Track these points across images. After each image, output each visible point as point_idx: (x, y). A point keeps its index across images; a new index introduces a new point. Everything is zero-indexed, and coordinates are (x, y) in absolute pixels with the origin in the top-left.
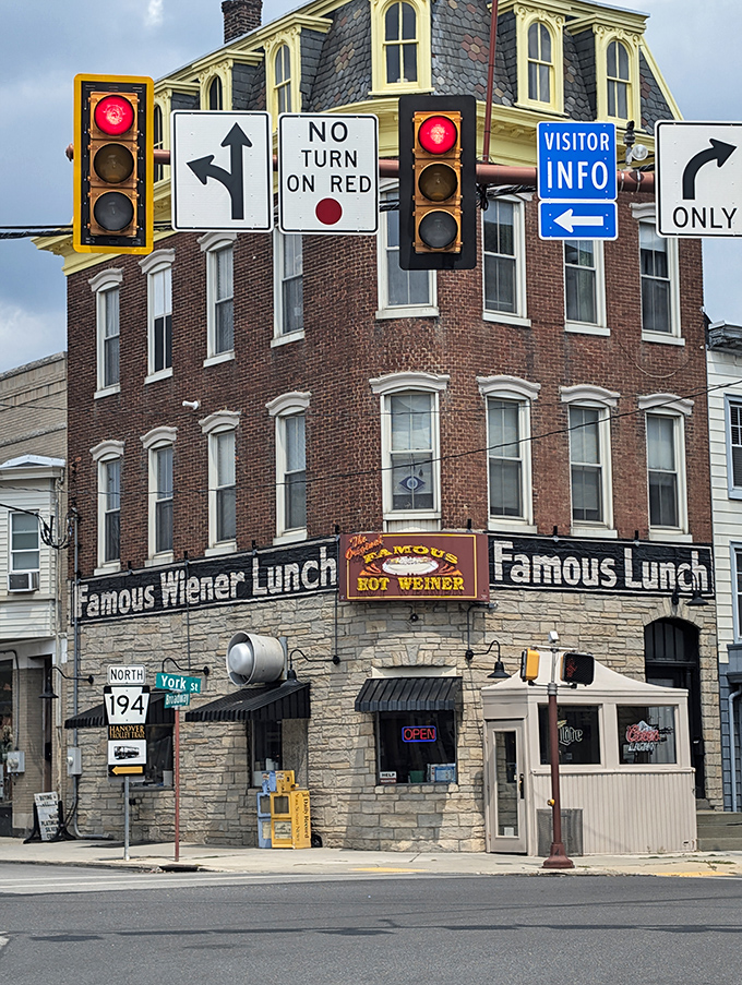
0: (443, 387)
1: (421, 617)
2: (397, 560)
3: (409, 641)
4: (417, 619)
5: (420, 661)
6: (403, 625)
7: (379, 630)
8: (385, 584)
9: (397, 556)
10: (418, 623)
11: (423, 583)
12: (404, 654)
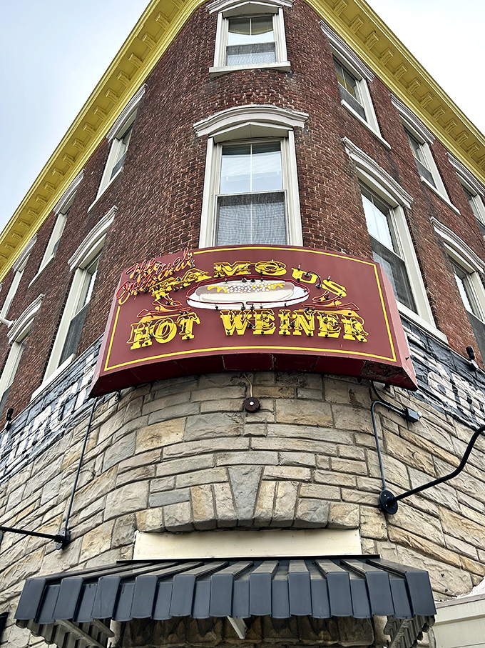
0: (301, 125)
1: (267, 404)
2: (220, 285)
3: (237, 458)
4: (258, 409)
5: (265, 508)
6: (224, 424)
7: (165, 441)
8: (189, 328)
9: (220, 280)
10: (260, 417)
11: (278, 322)
12: (222, 492)
